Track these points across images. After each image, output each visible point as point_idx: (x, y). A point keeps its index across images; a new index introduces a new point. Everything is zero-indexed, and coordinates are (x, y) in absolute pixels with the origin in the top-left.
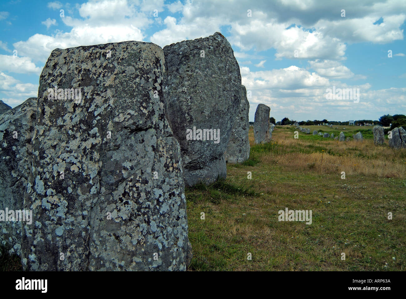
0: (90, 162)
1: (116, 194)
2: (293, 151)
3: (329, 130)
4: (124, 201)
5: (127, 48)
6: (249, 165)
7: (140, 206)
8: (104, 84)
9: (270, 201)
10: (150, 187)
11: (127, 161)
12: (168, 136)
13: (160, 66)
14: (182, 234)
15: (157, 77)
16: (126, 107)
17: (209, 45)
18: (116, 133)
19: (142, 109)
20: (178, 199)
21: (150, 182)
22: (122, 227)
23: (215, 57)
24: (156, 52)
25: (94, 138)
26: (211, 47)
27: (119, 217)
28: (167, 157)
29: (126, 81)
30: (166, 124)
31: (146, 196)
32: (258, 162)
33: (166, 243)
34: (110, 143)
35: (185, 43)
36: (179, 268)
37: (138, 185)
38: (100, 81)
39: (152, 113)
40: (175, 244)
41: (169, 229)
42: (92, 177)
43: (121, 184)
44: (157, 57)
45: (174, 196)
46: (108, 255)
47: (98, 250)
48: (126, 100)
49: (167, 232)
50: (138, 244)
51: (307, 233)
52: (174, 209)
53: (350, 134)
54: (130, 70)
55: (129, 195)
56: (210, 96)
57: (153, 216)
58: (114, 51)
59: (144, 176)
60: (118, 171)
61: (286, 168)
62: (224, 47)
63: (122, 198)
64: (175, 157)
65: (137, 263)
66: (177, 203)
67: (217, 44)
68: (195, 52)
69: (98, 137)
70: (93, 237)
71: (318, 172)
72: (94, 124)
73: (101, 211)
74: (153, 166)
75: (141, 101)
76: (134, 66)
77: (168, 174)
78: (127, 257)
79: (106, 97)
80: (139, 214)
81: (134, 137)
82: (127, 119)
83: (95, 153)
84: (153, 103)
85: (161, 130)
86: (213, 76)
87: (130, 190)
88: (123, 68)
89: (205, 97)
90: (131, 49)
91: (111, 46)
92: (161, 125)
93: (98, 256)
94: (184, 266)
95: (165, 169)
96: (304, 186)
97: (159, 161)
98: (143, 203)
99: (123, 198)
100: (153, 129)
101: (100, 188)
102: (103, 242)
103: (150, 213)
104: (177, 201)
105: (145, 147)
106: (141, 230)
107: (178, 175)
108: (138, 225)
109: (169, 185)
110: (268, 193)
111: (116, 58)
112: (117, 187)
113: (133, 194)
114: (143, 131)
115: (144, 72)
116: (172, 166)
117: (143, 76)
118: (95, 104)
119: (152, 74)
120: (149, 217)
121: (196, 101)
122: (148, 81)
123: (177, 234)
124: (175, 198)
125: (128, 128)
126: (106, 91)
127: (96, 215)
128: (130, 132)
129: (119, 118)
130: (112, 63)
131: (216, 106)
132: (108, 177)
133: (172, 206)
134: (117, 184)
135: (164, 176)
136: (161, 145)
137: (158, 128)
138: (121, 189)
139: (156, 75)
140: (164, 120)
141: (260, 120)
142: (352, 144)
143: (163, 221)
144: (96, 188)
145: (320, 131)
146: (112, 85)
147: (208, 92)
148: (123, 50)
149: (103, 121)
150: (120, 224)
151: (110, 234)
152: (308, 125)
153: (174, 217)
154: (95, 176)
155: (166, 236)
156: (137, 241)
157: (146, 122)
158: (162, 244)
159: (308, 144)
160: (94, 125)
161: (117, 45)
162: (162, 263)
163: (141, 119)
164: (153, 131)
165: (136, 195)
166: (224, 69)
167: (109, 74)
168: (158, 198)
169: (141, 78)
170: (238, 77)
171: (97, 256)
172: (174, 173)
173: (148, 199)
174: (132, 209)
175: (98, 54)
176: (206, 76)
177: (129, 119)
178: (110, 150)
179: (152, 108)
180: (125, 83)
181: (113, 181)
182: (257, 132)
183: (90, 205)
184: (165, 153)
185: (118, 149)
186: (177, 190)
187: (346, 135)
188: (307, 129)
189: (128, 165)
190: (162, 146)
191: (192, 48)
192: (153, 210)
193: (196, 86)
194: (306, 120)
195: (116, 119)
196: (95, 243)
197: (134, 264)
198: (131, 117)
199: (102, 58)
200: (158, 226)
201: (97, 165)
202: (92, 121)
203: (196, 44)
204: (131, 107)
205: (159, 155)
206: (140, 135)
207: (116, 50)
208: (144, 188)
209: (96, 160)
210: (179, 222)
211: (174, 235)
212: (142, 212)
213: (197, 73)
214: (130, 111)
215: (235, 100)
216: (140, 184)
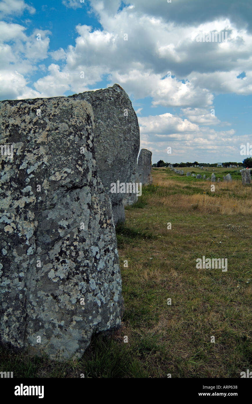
0: (24, 221)
1: (52, 254)
2: (175, 193)
3: (201, 171)
4: (61, 260)
5: (58, 104)
6: (139, 208)
7: (79, 264)
8: (36, 141)
9: (167, 243)
10: (88, 245)
11: (63, 219)
12: (101, 193)
13: (91, 122)
14: (117, 289)
15: (89, 134)
16: (62, 165)
17: (109, 96)
18: (53, 192)
19: (78, 167)
20: (112, 254)
21: (87, 240)
22: (60, 287)
23: (115, 108)
24: (87, 109)
25: (27, 197)
26: (111, 98)
27: (57, 277)
28: (101, 214)
29: (59, 138)
30: (99, 181)
31: (85, 254)
32: (146, 204)
33: (103, 299)
34: (46, 202)
35: (87, 94)
36: (115, 322)
37: (75, 243)
38: (31, 137)
39: (87, 170)
40: (111, 299)
41: (106, 285)
42: (28, 237)
43: (57, 243)
44: (88, 114)
45: (109, 252)
46: (46, 315)
47: (36, 311)
48: (61, 158)
49: (104, 288)
50: (78, 303)
51: (210, 274)
52: (109, 265)
53: (220, 175)
54: (63, 126)
55: (66, 254)
56: (113, 145)
57: (92, 274)
58: (45, 106)
59: (81, 235)
60: (54, 230)
61: (172, 209)
62: (123, 99)
63: (58, 257)
64: (108, 213)
65: (77, 322)
66: (111, 259)
67: (117, 95)
68: (97, 103)
69: (32, 195)
70: (29, 298)
71: (202, 212)
72: (27, 182)
73: (37, 272)
74: (89, 224)
75: (77, 158)
76: (67, 123)
77: (103, 231)
78: (67, 316)
79: (38, 155)
80: (78, 273)
81: (70, 196)
82: (64, 177)
83: (30, 212)
84: (87, 161)
85: (95, 187)
86: (115, 126)
87: (67, 249)
88: (55, 124)
89: (108, 146)
90: (63, 105)
91: (41, 102)
92: (95, 182)
93: (36, 317)
94: (120, 319)
95: (99, 225)
96: (193, 227)
97: (95, 218)
98: (81, 261)
99: (60, 257)
100: (87, 187)
101: (37, 248)
102: (40, 303)
103: (89, 271)
104: (111, 256)
105: (80, 205)
106: (80, 288)
107: (112, 231)
108: (77, 284)
109: (103, 242)
110: (163, 235)
111: (47, 114)
112: (53, 246)
113: (71, 253)
114: (78, 189)
115: (77, 129)
116: (106, 223)
117: (77, 134)
118: (27, 162)
119: (85, 131)
120: (88, 275)
121: (100, 150)
122: (81, 138)
123: (113, 289)
124: (109, 254)
125: (65, 186)
126: (38, 148)
127: (33, 276)
128: (66, 190)
129: (55, 176)
130: (42, 119)
131: (119, 155)
132: (44, 237)
133: (107, 263)
134: (53, 244)
135: (99, 232)
136: (95, 203)
137: (92, 185)
138: (57, 248)
139: (88, 132)
140: (97, 177)
141: (143, 164)
142: (224, 185)
143: (101, 278)
144: (33, 248)
145: (193, 172)
146: (45, 143)
147: (110, 142)
148: (54, 106)
149: (37, 179)
150: (58, 284)
151: (47, 294)
152: (181, 167)
153: (109, 272)
154: (31, 236)
155: (104, 293)
156: (76, 300)
157: (82, 180)
158: (101, 301)
159: (185, 185)
160: (27, 184)
161: (47, 100)
162: (102, 320)
163: (78, 177)
164: (87, 188)
165: (74, 254)
166: (124, 119)
167: (41, 131)
168: (96, 255)
169: (75, 136)
170: (137, 128)
171: (34, 318)
172: (108, 229)
173: (86, 258)
174: (70, 267)
175: (27, 109)
176: (108, 126)
177: (65, 178)
178: (46, 209)
179: (87, 165)
180: (59, 141)
181: (49, 240)
182: (140, 175)
183: (26, 266)
184: (99, 210)
185: (54, 207)
186: (111, 246)
187: (217, 176)
188: (181, 171)
189: (64, 223)
190: (97, 203)
191: (94, 99)
192: (91, 268)
193: (99, 136)
194: (179, 163)
195: (52, 178)
196: (31, 304)
197: (74, 323)
198: (68, 175)
199: (32, 113)
200: (97, 284)
201: (32, 225)
202: (25, 179)
203: (98, 95)
204: (66, 165)
205: (94, 212)
206: (75, 193)
207: (46, 106)
208: (82, 246)
209: (31, 219)
210: (114, 277)
211: (111, 290)
212: (81, 270)
213: (99, 123)
214: (66, 169)
215: (135, 149)
216: (78, 242)
